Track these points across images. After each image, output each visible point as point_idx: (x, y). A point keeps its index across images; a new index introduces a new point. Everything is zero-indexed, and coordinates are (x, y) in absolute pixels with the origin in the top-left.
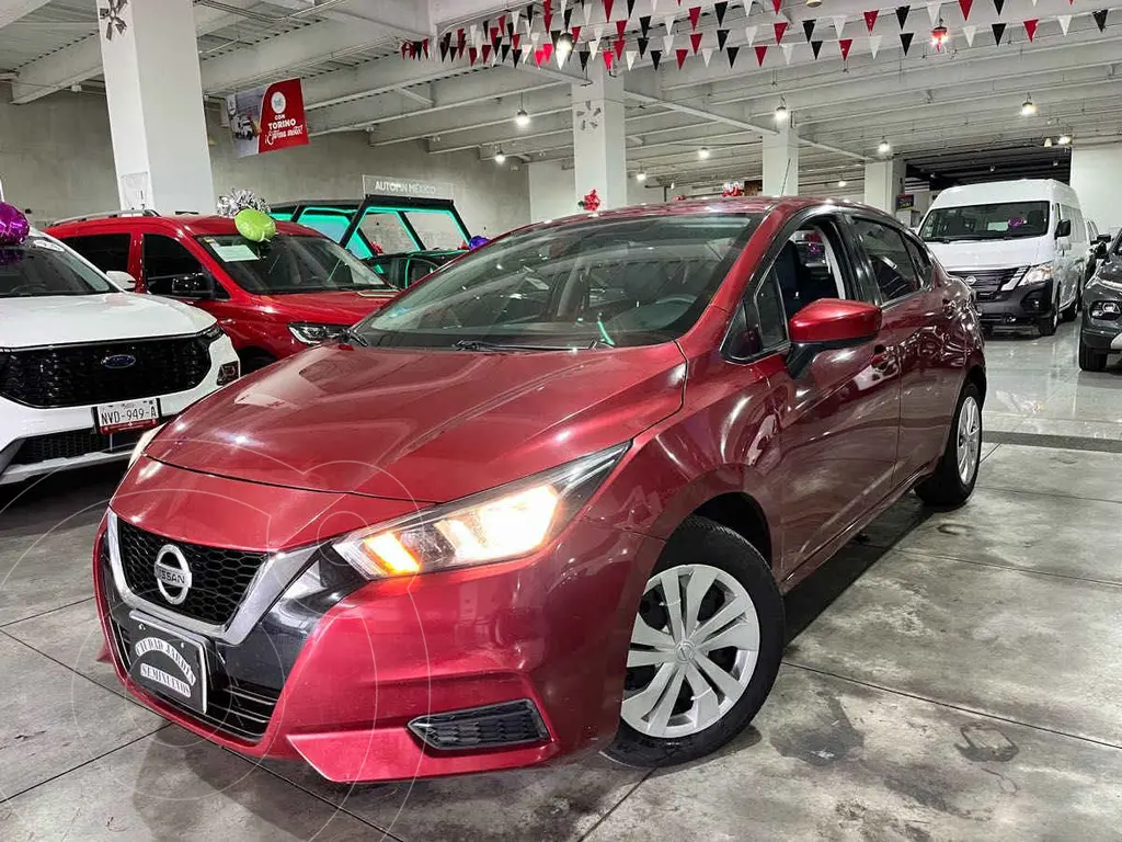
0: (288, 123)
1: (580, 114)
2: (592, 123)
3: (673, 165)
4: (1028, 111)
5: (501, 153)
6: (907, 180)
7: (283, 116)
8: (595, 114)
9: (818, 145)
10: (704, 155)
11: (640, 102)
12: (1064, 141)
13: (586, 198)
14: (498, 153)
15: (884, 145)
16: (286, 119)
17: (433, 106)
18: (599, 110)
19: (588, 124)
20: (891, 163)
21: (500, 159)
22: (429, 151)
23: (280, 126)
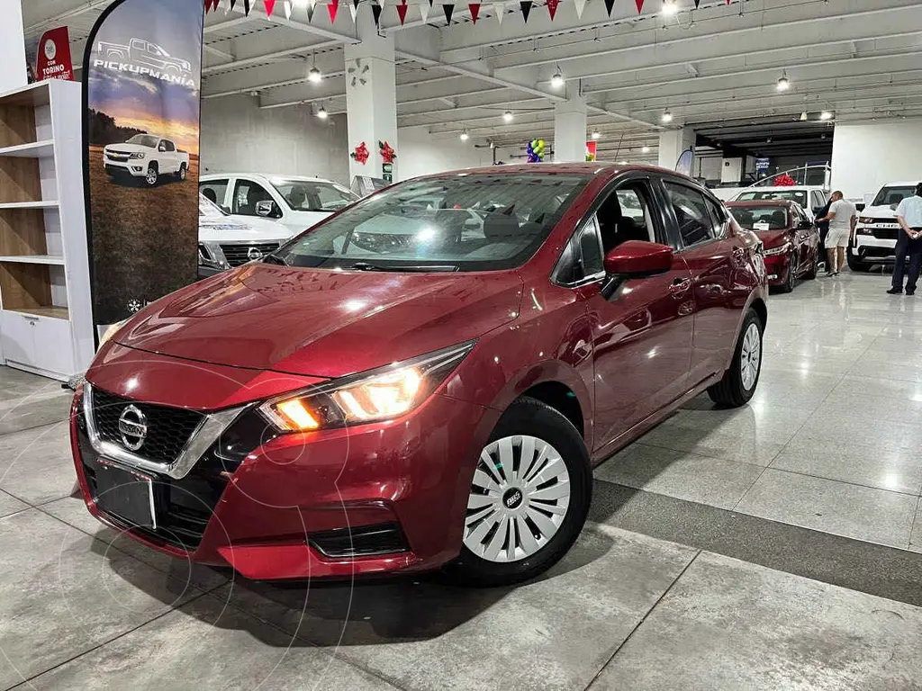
0: (57, 69)
1: (351, 70)
2: (361, 80)
3: (492, 127)
4: (783, 86)
5: (323, 109)
6: (697, 148)
7: (54, 62)
8: (364, 71)
9: (609, 113)
10: (508, 118)
11: (422, 64)
12: (825, 116)
13: (357, 149)
14: (320, 110)
15: (667, 115)
16: (56, 65)
17: (234, 60)
18: (367, 68)
19: (357, 81)
20: (681, 131)
21: (322, 115)
22: (260, 106)
23: (52, 71)
